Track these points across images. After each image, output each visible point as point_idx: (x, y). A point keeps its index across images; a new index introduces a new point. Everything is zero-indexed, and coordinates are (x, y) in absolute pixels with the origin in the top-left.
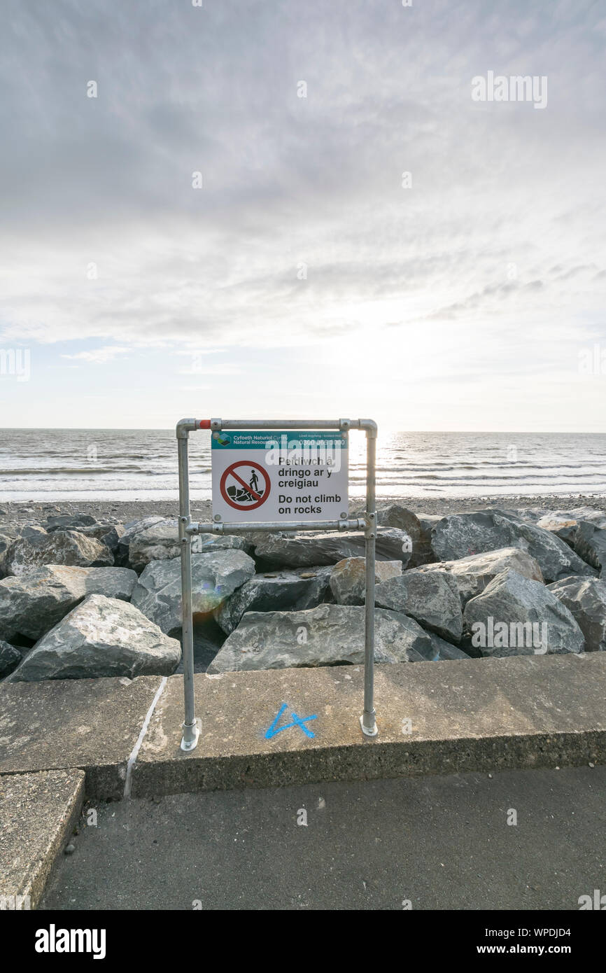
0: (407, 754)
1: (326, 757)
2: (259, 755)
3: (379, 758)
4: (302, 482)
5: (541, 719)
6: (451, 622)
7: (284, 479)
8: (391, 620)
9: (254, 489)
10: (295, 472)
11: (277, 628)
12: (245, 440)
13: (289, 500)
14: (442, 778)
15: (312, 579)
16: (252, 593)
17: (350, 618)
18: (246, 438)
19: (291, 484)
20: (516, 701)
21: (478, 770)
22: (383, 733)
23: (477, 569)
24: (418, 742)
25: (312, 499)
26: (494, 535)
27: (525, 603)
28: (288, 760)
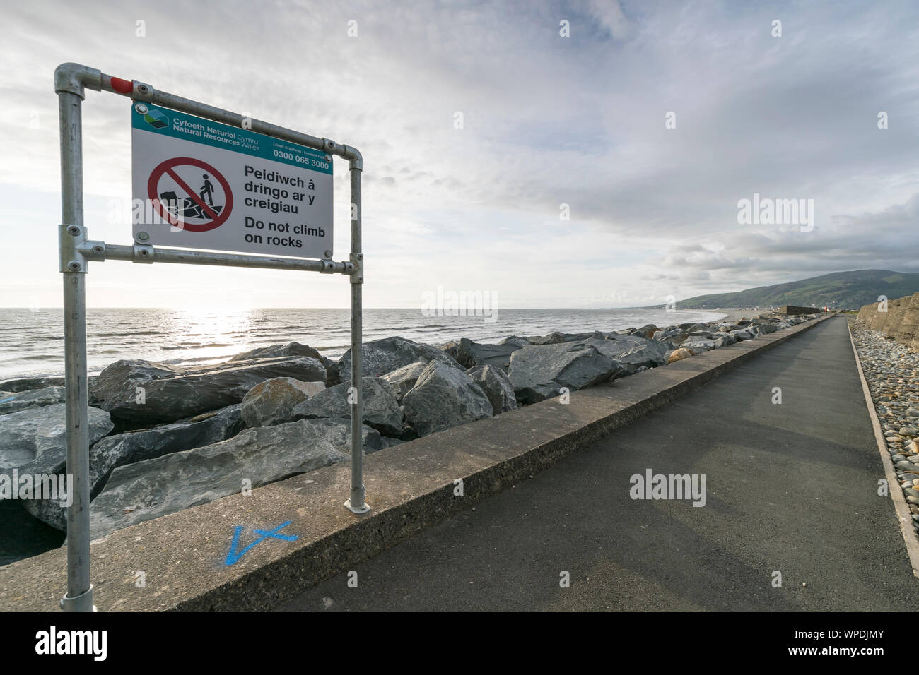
0: (405, 516)
1: (321, 551)
2: (227, 585)
3: (379, 531)
4: (277, 204)
5: (495, 456)
6: (392, 417)
7: (253, 195)
8: (336, 425)
9: (207, 202)
10: (268, 190)
11: (181, 471)
12: (192, 129)
13: (259, 225)
14: (438, 528)
15: (211, 419)
16: (113, 452)
17: (287, 435)
18: (194, 126)
19: (262, 204)
20: (471, 451)
21: (463, 509)
22: (376, 506)
23: (397, 378)
24: (413, 501)
25: (291, 229)
26: (398, 357)
27: (454, 384)
28: (271, 574)
